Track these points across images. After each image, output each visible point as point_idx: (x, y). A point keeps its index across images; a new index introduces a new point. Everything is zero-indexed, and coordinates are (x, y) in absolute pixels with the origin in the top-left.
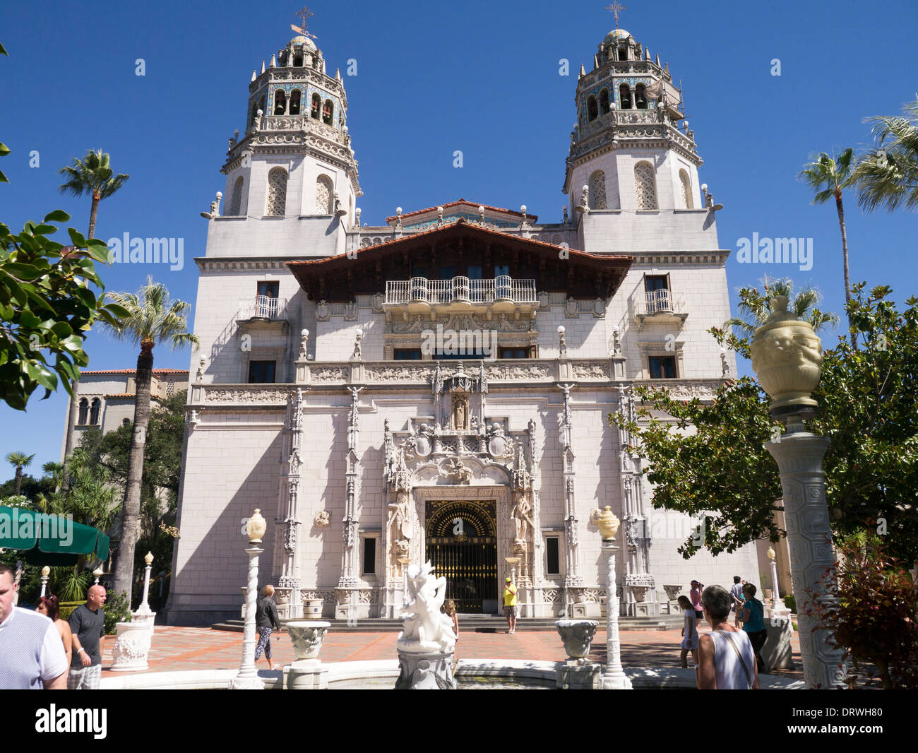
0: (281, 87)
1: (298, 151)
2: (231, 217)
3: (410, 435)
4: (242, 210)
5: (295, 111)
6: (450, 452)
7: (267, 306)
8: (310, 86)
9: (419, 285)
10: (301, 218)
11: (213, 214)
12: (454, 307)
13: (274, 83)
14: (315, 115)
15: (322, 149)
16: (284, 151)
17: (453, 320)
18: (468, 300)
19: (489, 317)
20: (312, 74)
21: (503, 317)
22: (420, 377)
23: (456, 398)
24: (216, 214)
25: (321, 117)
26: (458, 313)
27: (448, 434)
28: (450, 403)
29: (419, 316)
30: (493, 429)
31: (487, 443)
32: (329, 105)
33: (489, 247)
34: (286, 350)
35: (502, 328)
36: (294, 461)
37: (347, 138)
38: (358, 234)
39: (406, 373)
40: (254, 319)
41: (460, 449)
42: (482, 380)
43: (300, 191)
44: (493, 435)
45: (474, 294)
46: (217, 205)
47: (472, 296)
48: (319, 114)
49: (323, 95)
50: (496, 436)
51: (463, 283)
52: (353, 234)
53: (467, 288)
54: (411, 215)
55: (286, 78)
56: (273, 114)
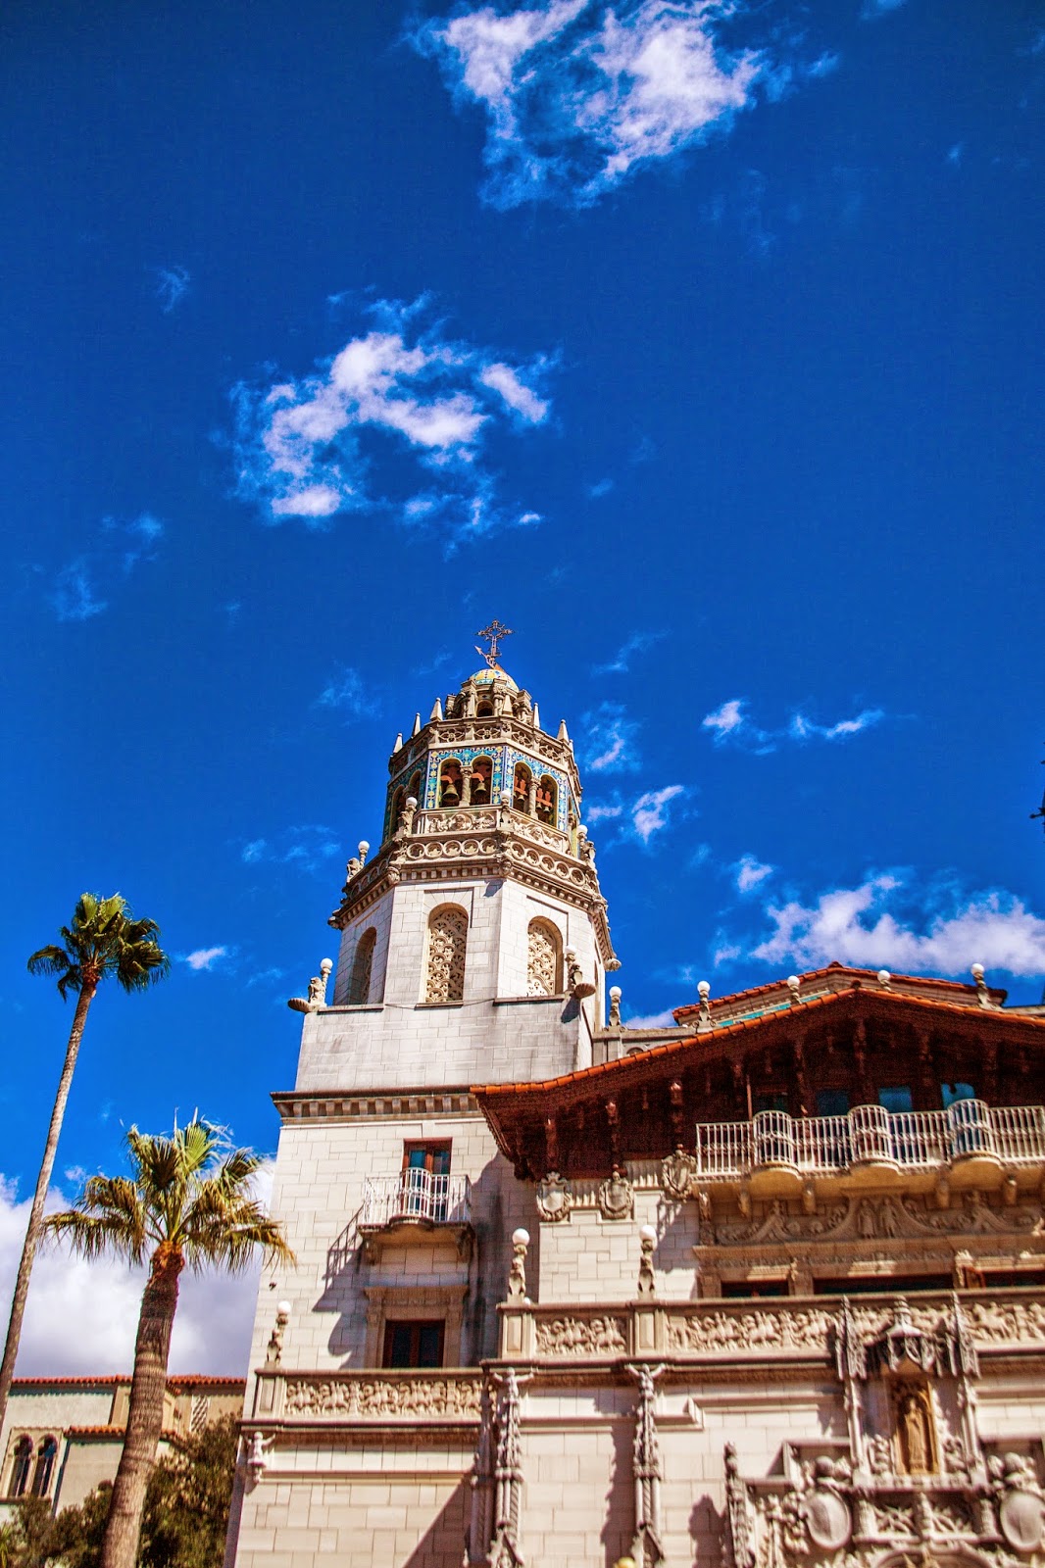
0: (453, 756)
1: (490, 870)
2: (351, 1007)
3: (789, 1488)
4: (373, 992)
5: (480, 797)
6: (900, 1536)
7: (428, 1193)
8: (510, 751)
9: (775, 1129)
10: (496, 1004)
11: (313, 1002)
12: (858, 1178)
13: (437, 750)
14: (521, 804)
15: (538, 865)
16: (460, 872)
17: (857, 1211)
18: (892, 1159)
19: (944, 1200)
20: (514, 728)
21: (977, 1199)
22: (803, 1339)
23: (898, 1391)
24: (319, 1002)
25: (533, 807)
26: (866, 1193)
27: (890, 1486)
28: (886, 1403)
29: (777, 1204)
30: (1007, 1471)
31: (996, 1511)
32: (548, 786)
33: (926, 1039)
34: (468, 1294)
35: (977, 1225)
36: (502, 1556)
37: (586, 849)
38: (618, 1039)
39: (767, 1326)
40: (396, 1224)
41: (926, 1527)
42: (963, 1342)
43: (494, 949)
44: (1011, 1488)
45: (902, 1148)
46: (321, 985)
47: (901, 1152)
48: (529, 803)
49: (537, 768)
50: (1021, 1491)
51: (876, 1121)
52: (606, 1041)
53: (884, 1131)
54: (726, 1002)
55: (463, 739)
56: (437, 807)
